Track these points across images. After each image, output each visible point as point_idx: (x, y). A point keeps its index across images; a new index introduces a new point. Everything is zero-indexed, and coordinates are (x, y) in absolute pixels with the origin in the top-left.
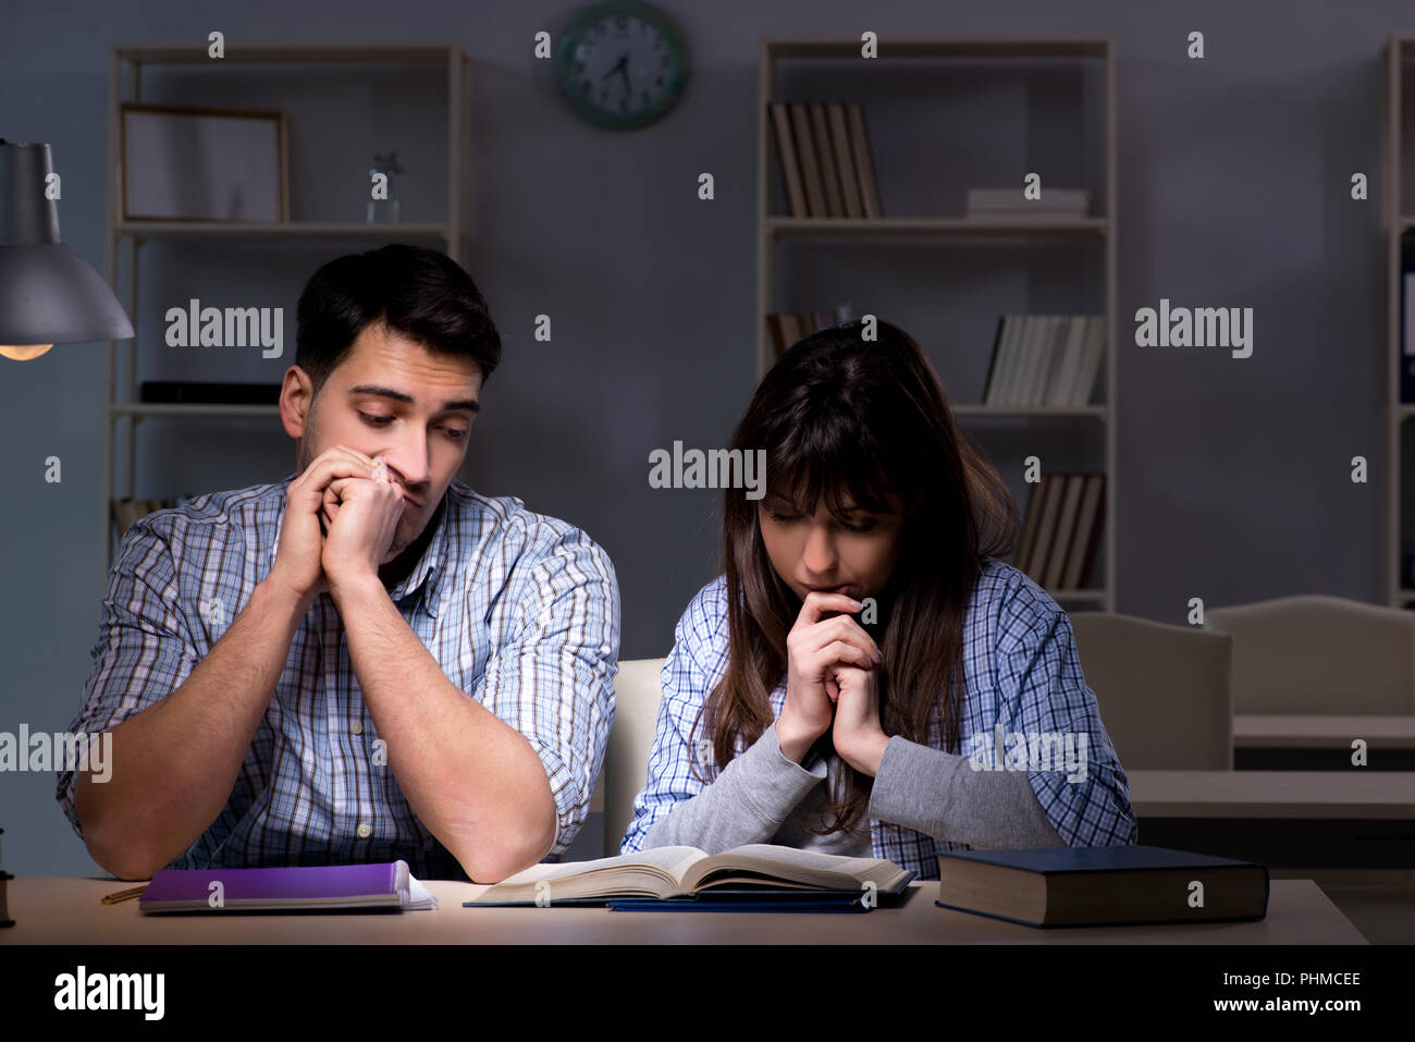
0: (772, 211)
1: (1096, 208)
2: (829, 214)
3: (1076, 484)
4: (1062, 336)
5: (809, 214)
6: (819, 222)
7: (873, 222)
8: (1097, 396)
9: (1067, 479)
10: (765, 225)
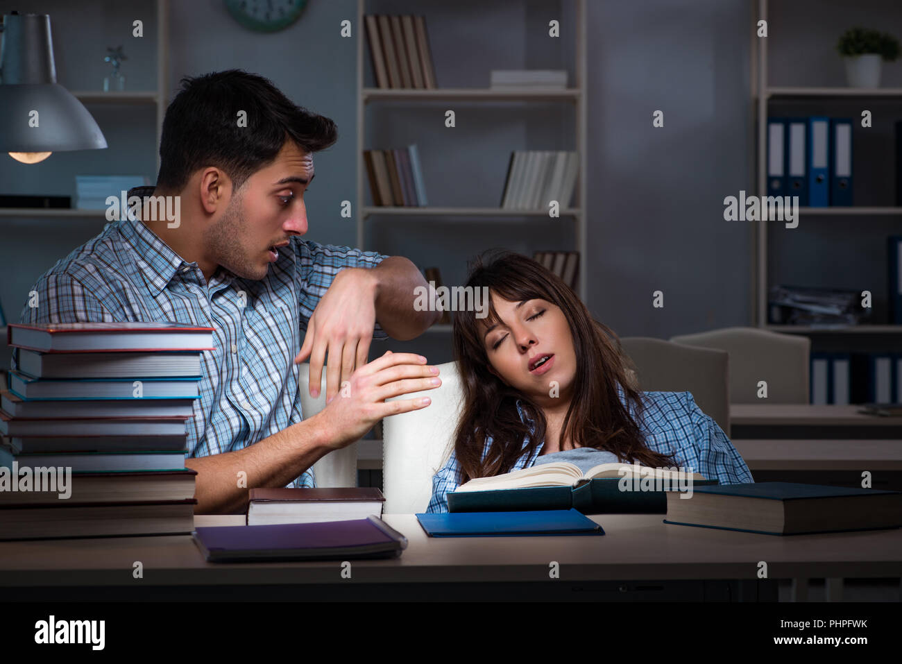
0: (366, 85)
1: (572, 83)
2: (403, 86)
3: (560, 259)
4: (552, 163)
5: (390, 86)
6: (396, 91)
7: (431, 91)
8: (574, 202)
9: (555, 255)
10: (362, 93)
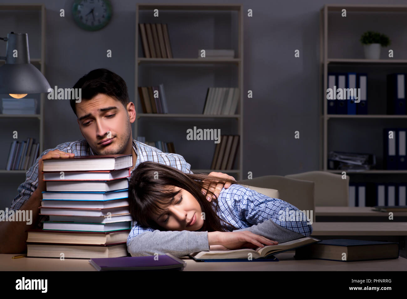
0: (139, 56)
1: (236, 56)
2: (157, 57)
3: (231, 138)
4: (227, 94)
5: (151, 57)
6: (154, 59)
7: (170, 59)
8: (237, 112)
9: (228, 137)
10: (137, 60)
